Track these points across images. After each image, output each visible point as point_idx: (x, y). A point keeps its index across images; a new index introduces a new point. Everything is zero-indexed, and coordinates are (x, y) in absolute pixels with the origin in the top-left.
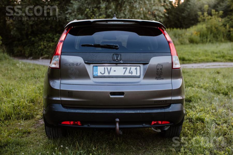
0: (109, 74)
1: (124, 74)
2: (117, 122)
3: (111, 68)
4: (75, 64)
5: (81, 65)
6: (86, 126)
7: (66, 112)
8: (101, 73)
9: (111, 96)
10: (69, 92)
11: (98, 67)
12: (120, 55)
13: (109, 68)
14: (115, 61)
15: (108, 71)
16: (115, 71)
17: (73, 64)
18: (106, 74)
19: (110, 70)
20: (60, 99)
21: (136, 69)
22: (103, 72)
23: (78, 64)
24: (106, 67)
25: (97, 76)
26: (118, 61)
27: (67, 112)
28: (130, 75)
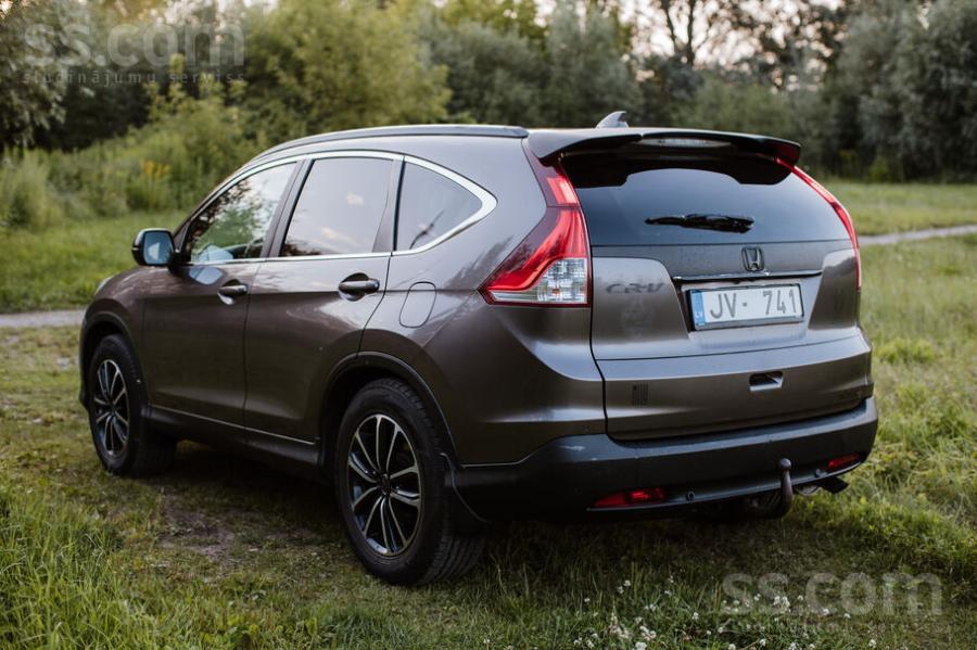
0: (733, 316)
1: (767, 313)
2: (787, 469)
3: (735, 295)
4: (644, 287)
5: (662, 289)
6: (681, 500)
7: (634, 459)
8: (712, 312)
9: (754, 389)
10: (635, 388)
11: (703, 293)
12: (760, 251)
13: (730, 293)
14: (749, 270)
15: (729, 304)
16: (745, 305)
17: (637, 287)
18: (727, 317)
19: (734, 300)
20: (603, 417)
21: (791, 294)
22: (717, 312)
23: (655, 288)
24: (722, 293)
25: (706, 324)
26: (758, 271)
27: (637, 457)
28: (780, 314)
